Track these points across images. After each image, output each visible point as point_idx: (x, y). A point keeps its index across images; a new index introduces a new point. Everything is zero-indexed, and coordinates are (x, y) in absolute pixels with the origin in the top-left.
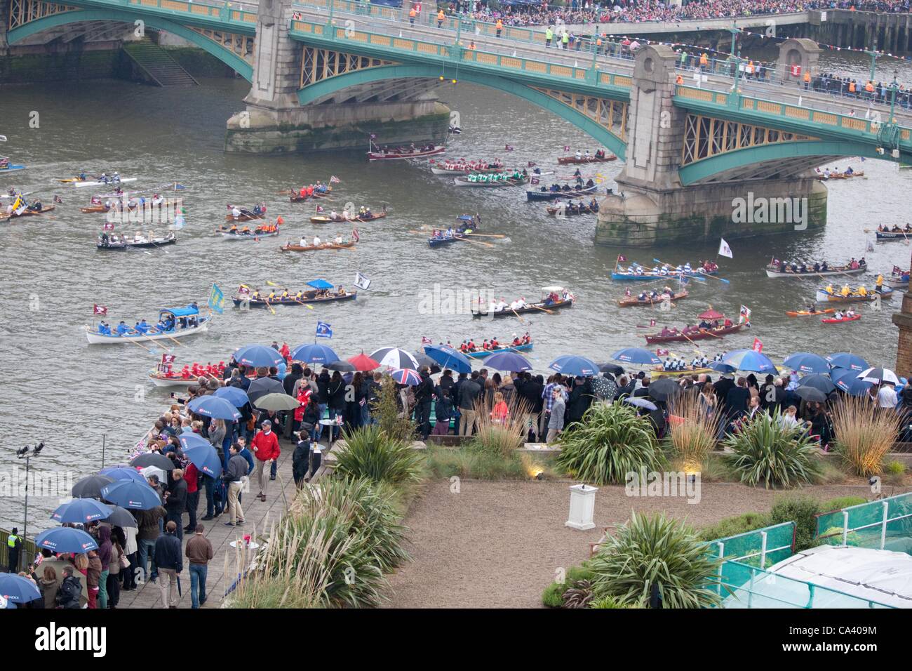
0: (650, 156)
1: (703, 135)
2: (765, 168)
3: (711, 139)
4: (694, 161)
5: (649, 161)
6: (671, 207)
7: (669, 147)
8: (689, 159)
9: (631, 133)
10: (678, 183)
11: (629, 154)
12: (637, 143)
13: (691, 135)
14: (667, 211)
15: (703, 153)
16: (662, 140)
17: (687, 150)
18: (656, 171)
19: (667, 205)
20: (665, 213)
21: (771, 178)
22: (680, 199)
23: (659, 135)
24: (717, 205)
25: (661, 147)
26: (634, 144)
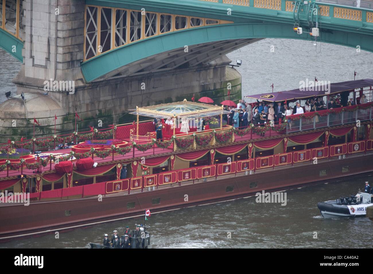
0: (49, 53)
1: (105, 27)
2: (173, 57)
3: (113, 30)
4: (96, 55)
5: (48, 59)
6: (75, 107)
7: (69, 42)
8: (91, 54)
9: (27, 30)
10: (81, 80)
11: (26, 53)
12: (34, 41)
13: (92, 28)
14: (71, 111)
15: (106, 47)
16: (60, 35)
17: (88, 45)
18: (56, 69)
19: (71, 104)
20: (69, 114)
21: (180, 67)
22: (85, 97)
23: (57, 30)
24: (124, 100)
25: (61, 43)
26: (31, 42)
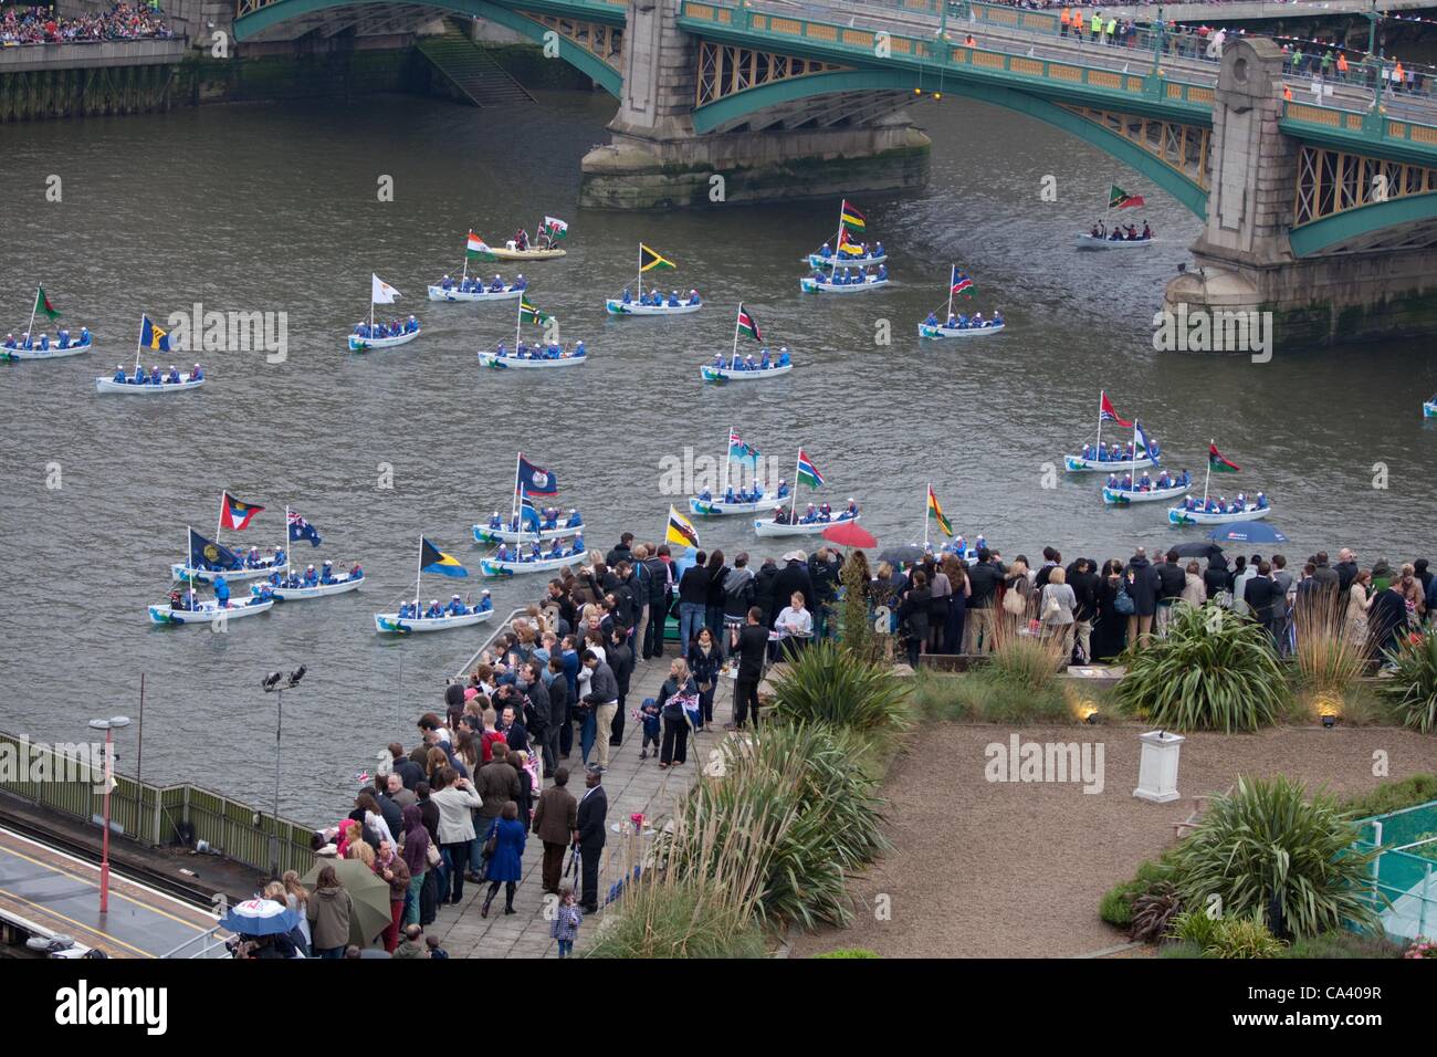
0: (1244, 211)
1: (1327, 179)
2: (1423, 229)
3: (1339, 184)
4: (1312, 219)
5: (1242, 220)
6: (1277, 292)
7: (1274, 197)
8: (1305, 217)
9: (1215, 176)
10: (1289, 253)
11: (1211, 209)
12: (1224, 192)
13: (1308, 180)
14: (1272, 298)
15: (1327, 207)
16: (1262, 186)
17: (1301, 203)
18: (1253, 235)
19: (1271, 288)
20: (1268, 302)
22: (1292, 279)
23: (1258, 179)
24: (1349, 288)
25: (1262, 198)
26: (1220, 193)
